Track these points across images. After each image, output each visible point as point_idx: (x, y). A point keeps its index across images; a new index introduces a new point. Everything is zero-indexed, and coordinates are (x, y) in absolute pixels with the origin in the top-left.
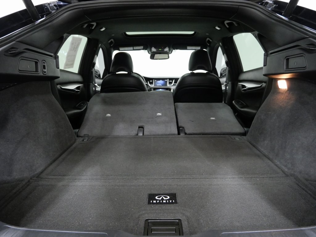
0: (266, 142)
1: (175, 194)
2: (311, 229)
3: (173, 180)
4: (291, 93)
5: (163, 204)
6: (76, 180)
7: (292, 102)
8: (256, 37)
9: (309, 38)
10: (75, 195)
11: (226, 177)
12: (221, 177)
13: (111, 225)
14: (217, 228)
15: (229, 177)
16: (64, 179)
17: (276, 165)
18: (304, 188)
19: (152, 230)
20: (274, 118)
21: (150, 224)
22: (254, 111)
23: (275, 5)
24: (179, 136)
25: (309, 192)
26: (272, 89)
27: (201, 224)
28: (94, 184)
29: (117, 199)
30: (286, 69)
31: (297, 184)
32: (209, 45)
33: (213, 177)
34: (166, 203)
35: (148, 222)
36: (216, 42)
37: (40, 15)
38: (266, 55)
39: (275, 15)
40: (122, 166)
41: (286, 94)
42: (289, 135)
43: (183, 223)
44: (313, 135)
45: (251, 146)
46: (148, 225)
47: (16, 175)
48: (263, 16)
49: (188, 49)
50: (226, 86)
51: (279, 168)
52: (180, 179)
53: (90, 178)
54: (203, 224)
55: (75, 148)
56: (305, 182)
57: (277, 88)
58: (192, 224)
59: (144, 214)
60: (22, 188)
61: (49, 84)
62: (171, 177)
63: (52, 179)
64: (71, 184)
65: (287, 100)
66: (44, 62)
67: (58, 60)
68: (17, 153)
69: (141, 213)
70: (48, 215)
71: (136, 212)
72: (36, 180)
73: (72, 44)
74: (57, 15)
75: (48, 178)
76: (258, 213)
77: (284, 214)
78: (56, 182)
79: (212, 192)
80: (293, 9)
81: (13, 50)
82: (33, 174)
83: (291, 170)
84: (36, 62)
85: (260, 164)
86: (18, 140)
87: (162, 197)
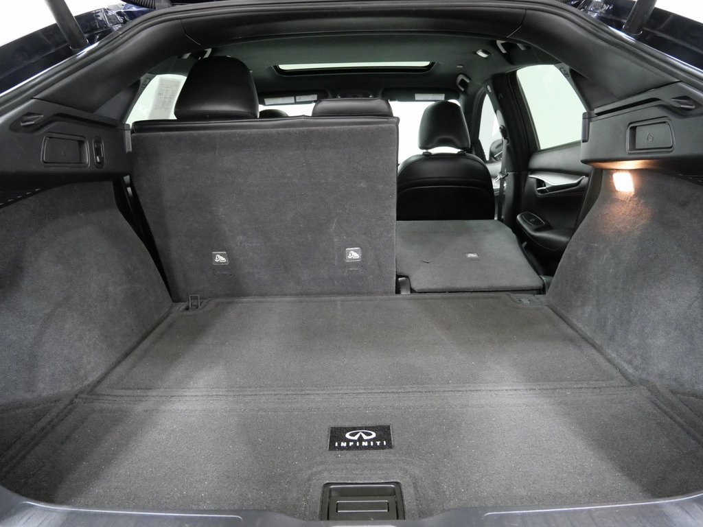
0: (588, 309)
1: (388, 428)
2: (677, 504)
3: (384, 395)
4: (642, 201)
5: (361, 449)
6: (173, 399)
7: (643, 222)
8: (565, 75)
9: (680, 84)
10: (173, 431)
11: (498, 388)
12: (488, 388)
13: (250, 496)
14: (476, 500)
15: (507, 388)
16: (147, 396)
17: (609, 361)
18: (668, 410)
19: (338, 507)
20: (605, 256)
21: (333, 494)
22: (563, 239)
23: (607, 4)
24: (398, 296)
25: (678, 419)
26: (601, 192)
27: (444, 492)
28: (212, 406)
29: (264, 439)
30: (630, 150)
31: (653, 402)
32: (463, 90)
33: (471, 389)
34: (369, 447)
35: (331, 490)
36: (480, 84)
37: (86, 35)
38: (588, 118)
39: (606, 29)
40: (272, 365)
41: (631, 204)
42: (636, 294)
43: (404, 491)
44: (688, 294)
45: (555, 317)
46: (330, 496)
47: (44, 389)
48: (580, 32)
49: (416, 99)
50: (502, 181)
51: (615, 366)
52: (398, 393)
53: (205, 393)
54: (447, 493)
55: (171, 326)
56: (670, 396)
57: (611, 189)
58: (425, 492)
59: (320, 472)
60: (57, 416)
61: (110, 186)
62: (380, 389)
63: (122, 396)
64: (163, 407)
65: (633, 216)
66: (98, 142)
67: (128, 135)
68: (44, 340)
69: (314, 470)
70: (116, 477)
71: (304, 469)
72: (86, 399)
73: (159, 94)
74: (125, 36)
75: (113, 394)
76: (567, 467)
77: (622, 469)
78: (129, 404)
79: (469, 422)
80: (647, 17)
81: (29, 118)
82: (81, 386)
83: (640, 371)
84: (81, 143)
85: (573, 358)
86: (46, 314)
87: (361, 435)
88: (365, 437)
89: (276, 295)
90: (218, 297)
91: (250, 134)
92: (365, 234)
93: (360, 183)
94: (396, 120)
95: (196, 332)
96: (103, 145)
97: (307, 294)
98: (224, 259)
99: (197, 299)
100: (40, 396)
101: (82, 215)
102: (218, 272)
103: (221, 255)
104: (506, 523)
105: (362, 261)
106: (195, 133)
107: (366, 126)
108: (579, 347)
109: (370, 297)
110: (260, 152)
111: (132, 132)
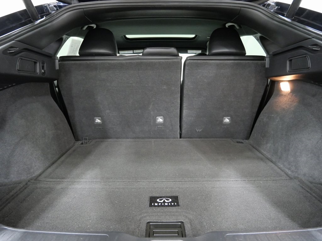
0: (269, 145)
1: (177, 197)
2: (318, 231)
3: (175, 182)
4: (294, 95)
5: (164, 207)
6: (75, 183)
7: (295, 104)
8: (257, 40)
9: (313, 39)
10: (75, 197)
11: (228, 180)
12: (223, 180)
13: (111, 227)
14: (220, 230)
15: (232, 180)
16: (63, 182)
17: (280, 168)
18: (309, 190)
19: (154, 233)
20: (277, 120)
21: (151, 227)
23: (277, 6)
24: (181, 139)
25: (314, 194)
26: (275, 91)
28: (94, 186)
29: (118, 202)
30: (289, 70)
31: (301, 186)
33: (216, 180)
34: (168, 206)
35: (150, 225)
37: (39, 15)
38: (269, 57)
39: (277, 16)
41: (289, 96)
42: (292, 137)
43: (185, 226)
44: (317, 137)
45: (253, 149)
47: (14, 177)
48: (265, 18)
49: (188, 52)
51: (283, 171)
52: (181, 181)
53: (90, 181)
54: (206, 227)
55: (74, 151)
56: (309, 184)
57: (279, 90)
58: (195, 226)
59: (145, 217)
60: (19, 190)
61: (48, 85)
62: (173, 180)
63: (51, 182)
64: (70, 187)
65: (290, 102)
66: (43, 63)
67: (57, 61)
68: (14, 154)
69: (142, 215)
70: (47, 218)
71: (138, 215)
72: (34, 182)
73: (72, 46)
74: (57, 15)
75: (46, 180)
76: (263, 215)
77: (289, 216)
78: (54, 185)
79: (215, 195)
80: (296, 11)
81: (12, 49)
82: (31, 177)
83: (294, 173)
84: (35, 63)
85: (263, 167)
86: (16, 142)
87: (164, 200)
88: (166, 201)
89: (124, 138)
90: (96, 139)
91: (114, 63)
92: (166, 110)
93: (164, 86)
94: (181, 58)
95: (86, 154)
96: (45, 65)
97: (138, 138)
98: (100, 121)
99: (87, 139)
100: (12, 181)
101: (34, 97)
102: (97, 127)
103: (98, 119)
104: (236, 238)
105: (164, 123)
106: (88, 62)
107: (167, 60)
108: (265, 162)
109: (167, 140)
110: (118, 71)
111: (59, 61)
